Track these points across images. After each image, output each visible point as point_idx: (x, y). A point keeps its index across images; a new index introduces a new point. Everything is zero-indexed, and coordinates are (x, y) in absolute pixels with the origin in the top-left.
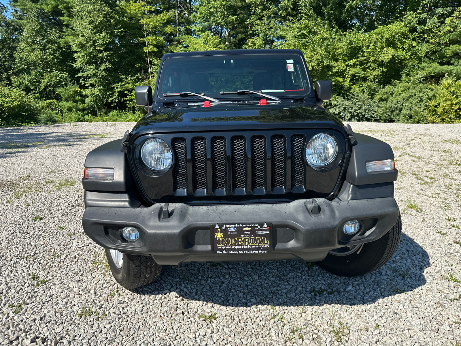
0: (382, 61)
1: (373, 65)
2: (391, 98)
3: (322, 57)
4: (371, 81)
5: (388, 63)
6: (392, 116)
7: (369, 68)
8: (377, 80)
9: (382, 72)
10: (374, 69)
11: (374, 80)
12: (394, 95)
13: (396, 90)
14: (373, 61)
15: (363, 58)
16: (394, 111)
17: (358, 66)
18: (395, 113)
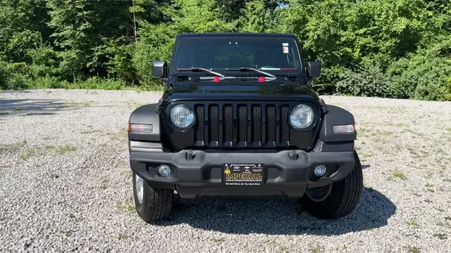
0: (395, 32)
1: (385, 36)
2: (404, 72)
3: (329, 25)
4: (383, 53)
5: (401, 33)
6: (407, 91)
7: (381, 38)
8: (390, 52)
9: (395, 43)
10: (386, 39)
11: (387, 52)
12: (408, 69)
13: (410, 63)
14: (386, 31)
15: (375, 27)
16: (408, 86)
17: (369, 36)
18: (409, 88)
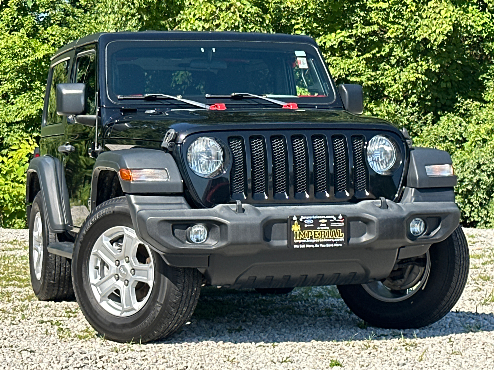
0: (426, 41)
1: (398, 52)
2: (458, 153)
3: (245, 20)
4: (397, 101)
5: (441, 45)
6: (467, 209)
7: (386, 58)
8: (414, 99)
9: (428, 72)
10: (402, 63)
11: (406, 98)
12: (466, 145)
13: (471, 128)
14: (398, 40)
15: (368, 29)
16: (470, 192)
17: (354, 54)
18: (473, 199)
